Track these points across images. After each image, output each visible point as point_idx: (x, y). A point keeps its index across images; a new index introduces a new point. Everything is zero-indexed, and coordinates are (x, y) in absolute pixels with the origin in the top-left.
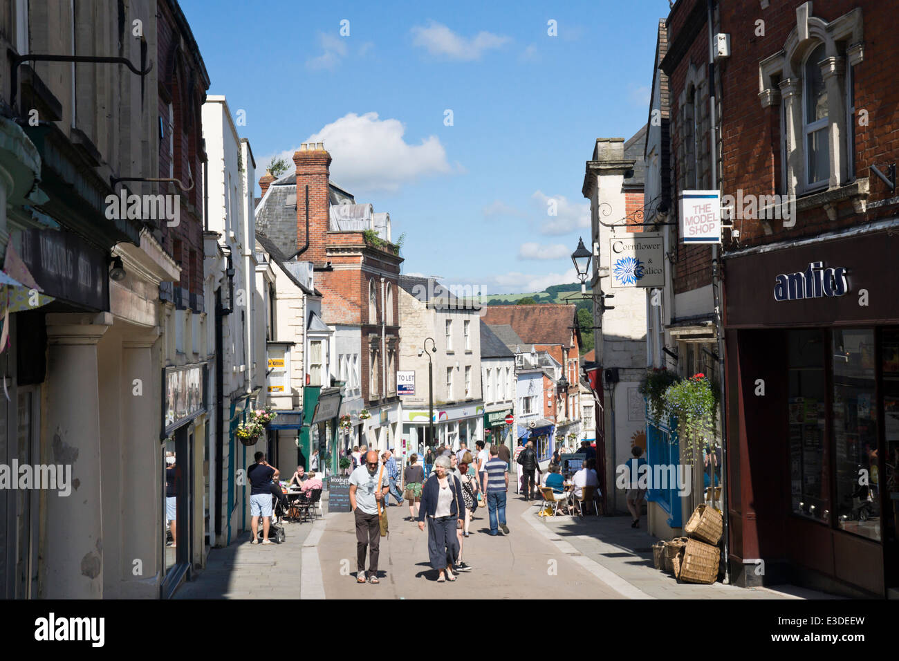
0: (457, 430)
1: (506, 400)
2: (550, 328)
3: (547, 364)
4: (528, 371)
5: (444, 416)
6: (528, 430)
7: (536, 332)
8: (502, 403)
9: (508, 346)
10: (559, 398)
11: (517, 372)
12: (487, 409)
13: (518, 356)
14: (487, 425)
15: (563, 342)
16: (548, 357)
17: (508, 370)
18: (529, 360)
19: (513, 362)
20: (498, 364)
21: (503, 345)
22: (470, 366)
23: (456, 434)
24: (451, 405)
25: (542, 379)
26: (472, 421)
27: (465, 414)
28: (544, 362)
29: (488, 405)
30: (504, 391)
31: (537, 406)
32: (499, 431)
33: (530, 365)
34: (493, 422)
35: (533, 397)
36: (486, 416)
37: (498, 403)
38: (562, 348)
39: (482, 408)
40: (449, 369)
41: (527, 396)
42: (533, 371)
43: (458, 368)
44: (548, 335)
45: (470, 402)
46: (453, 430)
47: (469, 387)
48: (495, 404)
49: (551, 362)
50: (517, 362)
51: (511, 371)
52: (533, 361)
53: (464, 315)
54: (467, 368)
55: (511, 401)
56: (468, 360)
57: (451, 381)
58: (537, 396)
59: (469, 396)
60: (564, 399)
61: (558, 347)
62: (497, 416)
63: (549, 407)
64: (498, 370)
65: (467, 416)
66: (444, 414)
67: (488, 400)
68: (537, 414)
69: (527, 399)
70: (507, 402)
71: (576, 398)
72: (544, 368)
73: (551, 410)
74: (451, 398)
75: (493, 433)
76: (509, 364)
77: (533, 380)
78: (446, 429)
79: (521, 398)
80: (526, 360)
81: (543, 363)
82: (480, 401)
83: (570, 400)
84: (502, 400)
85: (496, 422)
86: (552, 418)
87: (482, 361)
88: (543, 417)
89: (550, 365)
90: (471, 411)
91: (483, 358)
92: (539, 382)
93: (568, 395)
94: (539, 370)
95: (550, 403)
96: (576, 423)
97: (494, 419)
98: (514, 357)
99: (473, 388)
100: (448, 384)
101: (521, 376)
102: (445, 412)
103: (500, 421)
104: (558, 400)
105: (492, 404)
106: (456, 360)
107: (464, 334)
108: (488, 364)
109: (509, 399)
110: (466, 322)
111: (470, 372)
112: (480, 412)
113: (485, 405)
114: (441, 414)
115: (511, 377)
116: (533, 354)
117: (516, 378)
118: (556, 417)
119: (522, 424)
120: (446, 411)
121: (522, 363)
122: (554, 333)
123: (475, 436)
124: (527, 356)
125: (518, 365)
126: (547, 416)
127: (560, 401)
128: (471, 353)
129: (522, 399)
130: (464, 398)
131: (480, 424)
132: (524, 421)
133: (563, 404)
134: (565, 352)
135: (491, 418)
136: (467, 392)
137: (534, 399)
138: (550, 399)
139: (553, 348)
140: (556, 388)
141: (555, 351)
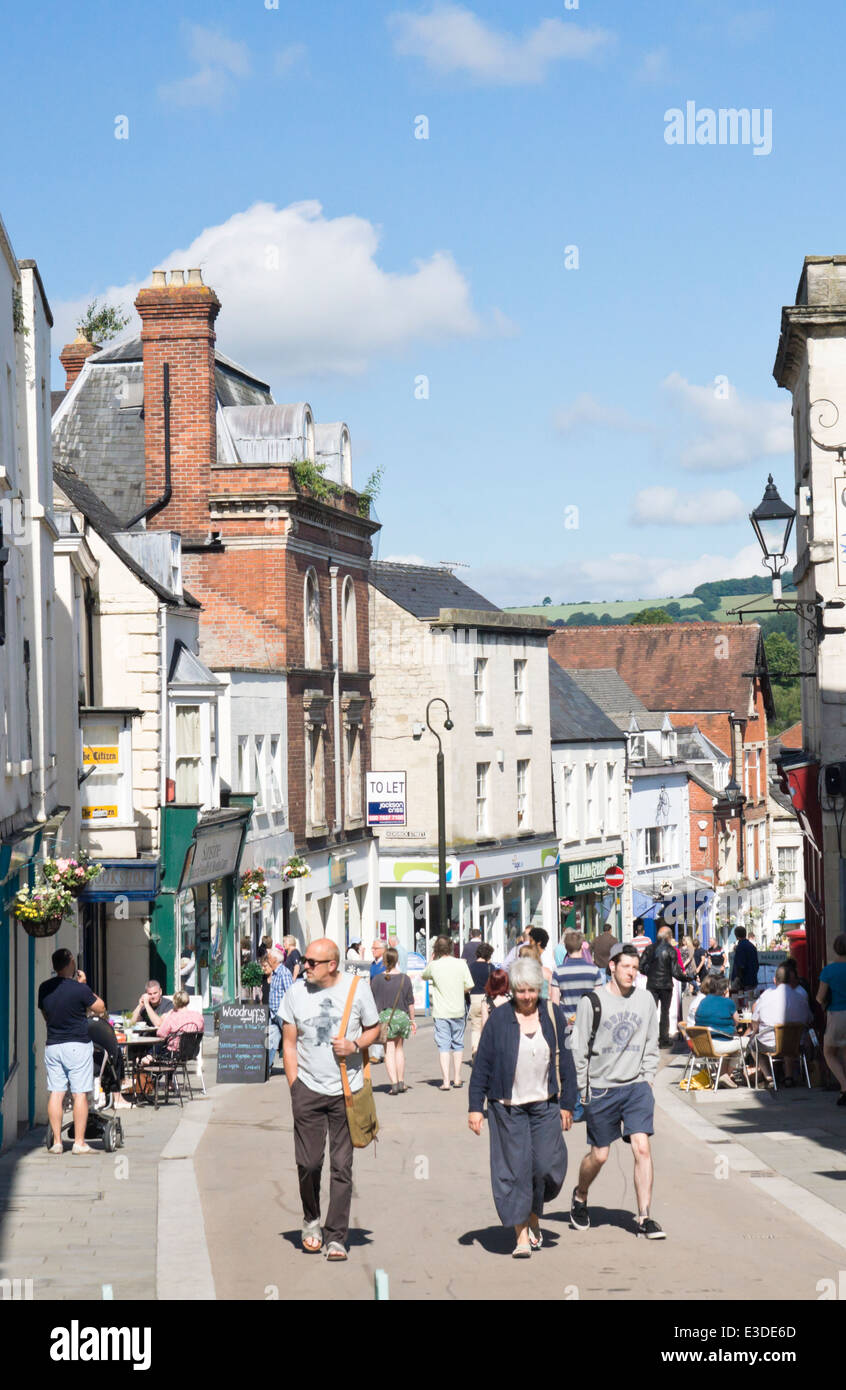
0: (498, 900)
1: (606, 834)
2: (704, 675)
3: (697, 754)
4: (656, 771)
5: (470, 873)
6: (656, 901)
7: (673, 686)
8: (597, 840)
9: (611, 715)
10: (724, 829)
11: (632, 772)
12: (566, 855)
13: (633, 738)
14: (566, 890)
15: (733, 706)
16: (699, 739)
17: (610, 768)
18: (657, 747)
19: (621, 752)
20: (589, 755)
21: (598, 713)
22: (528, 760)
23: (497, 910)
24: (487, 845)
25: (687, 787)
26: (533, 881)
27: (517, 866)
28: (690, 751)
29: (568, 846)
30: (602, 815)
31: (676, 848)
32: (593, 904)
33: (658, 757)
34: (578, 884)
35: (666, 827)
36: (562, 871)
37: (589, 841)
38: (730, 718)
39: (555, 854)
40: (482, 768)
41: (654, 825)
42: (666, 770)
43: (501, 765)
44: (699, 691)
45: (527, 839)
46: (491, 902)
47: (526, 806)
48: (583, 843)
49: (705, 750)
50: (630, 751)
51: (619, 770)
52: (667, 748)
53: (514, 647)
54: (522, 764)
55: (617, 837)
56: (522, 747)
57: (486, 792)
58: (675, 826)
59: (526, 826)
60: (734, 833)
61: (722, 718)
62: (587, 871)
63: (703, 849)
64: (590, 769)
65: (520, 869)
66: (470, 867)
67: (566, 834)
68: (676, 866)
69: (653, 833)
70: (610, 839)
71: (762, 830)
72: (691, 765)
73: (706, 859)
74: (487, 831)
75: (578, 908)
76: (614, 755)
77: (668, 790)
78: (476, 898)
79: (640, 830)
80: (650, 747)
81: (688, 752)
82: (550, 837)
83: (749, 834)
84: (597, 835)
85: (586, 882)
86: (710, 873)
87: (553, 749)
88: (688, 873)
89: (703, 757)
90: (531, 859)
91: (557, 743)
92: (680, 797)
93: (743, 823)
94: (679, 769)
95: (704, 842)
96: (762, 884)
97: (581, 876)
98: (625, 740)
99: (533, 808)
100: (479, 801)
101: (639, 782)
102: (472, 862)
103: (594, 881)
104: (721, 835)
105: (576, 843)
106: (499, 749)
107: (513, 690)
108: (567, 756)
109: (615, 833)
110: (519, 664)
111: (528, 772)
112: (551, 861)
113: (561, 845)
114: (463, 867)
115: (618, 784)
116: (666, 734)
117: (629, 786)
118: (717, 872)
119: (644, 888)
120: (476, 860)
121: (641, 752)
122: (711, 687)
123: (540, 913)
124: (653, 738)
125: (632, 758)
126: (697, 869)
127: (727, 837)
128: (528, 731)
129: (644, 831)
130: (516, 831)
131: (550, 886)
132: (646, 881)
133: (733, 843)
134: (737, 727)
135: (574, 874)
136: (520, 818)
137: (669, 832)
138: (704, 833)
139: (709, 719)
140: (716, 808)
141: (714, 726)
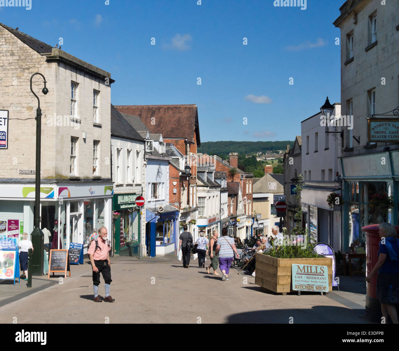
0: (81, 209)
1: (135, 183)
2: (175, 125)
3: (173, 154)
4: (157, 158)
5: (65, 193)
6: (156, 215)
7: (162, 128)
8: (131, 185)
9: (139, 132)
10: (183, 186)
11: (147, 156)
12: (117, 191)
13: (148, 142)
14: (116, 207)
15: (186, 136)
16: (173, 148)
17: (138, 153)
18: (157, 149)
19: (143, 146)
20: (129, 145)
21: (133, 130)
22: (99, 141)
23: (80, 215)
24: (75, 181)
25: (169, 166)
26: (100, 202)
27: (92, 193)
28: (169, 153)
29: (117, 186)
30: (133, 174)
31: (163, 192)
32: (128, 215)
33: (158, 153)
34: (122, 205)
35: (160, 183)
36: (115, 198)
37: (128, 185)
38: (185, 142)
39: (111, 189)
40: (74, 139)
41: (155, 182)
42: (161, 158)
43: (85, 140)
44: (172, 131)
45: (97, 180)
46: (77, 211)
47: (97, 163)
48: (125, 186)
49: (176, 152)
50: (146, 147)
51: (141, 155)
52: (161, 149)
53: (93, 82)
54: (96, 143)
55: (140, 185)
56: (97, 134)
57: (76, 153)
58: (163, 183)
59: (97, 174)
60: (186, 188)
61: (182, 141)
62: (126, 199)
63: (175, 194)
64: (129, 152)
65: (93, 195)
66: (65, 191)
67: (118, 179)
68: (163, 200)
69: (155, 185)
70: (137, 185)
71: (195, 188)
72: (170, 159)
73: (175, 197)
74: (76, 173)
75: (121, 216)
76: (139, 147)
77: (161, 166)
78: (68, 208)
79: (149, 183)
80: (155, 149)
82: (109, 181)
83: (191, 189)
84: (131, 183)
85: (125, 204)
86: (177, 204)
87: (111, 138)
88: (168, 204)
89: (175, 155)
90: (99, 190)
91: (113, 136)
92: (165, 169)
93: (189, 184)
94: (166, 158)
95: (175, 191)
96: (195, 210)
97: (123, 201)
98: (144, 142)
99: (101, 165)
100: (71, 157)
101: (150, 161)
102: (66, 188)
103: (129, 204)
104: (182, 188)
105: (121, 185)
106: (84, 131)
107: (93, 105)
108: (118, 143)
109: (139, 183)
110: (96, 92)
111: (99, 147)
112: (109, 192)
113: (114, 185)
114: (60, 190)
115: (140, 161)
116: (161, 143)
117: (145, 163)
118: (180, 204)
119: (151, 209)
120: (69, 187)
121: (151, 149)
122: (177, 129)
123: (103, 218)
124: (155, 145)
125: (147, 151)
126: (172, 202)
127: (184, 189)
128: (100, 126)
129: (151, 184)
130: (91, 175)
131: (108, 205)
132: (152, 206)
133: (185, 192)
134: (188, 145)
135: (120, 200)
136: (94, 170)
137: (161, 185)
138: (175, 187)
139: (177, 142)
140: (180, 176)
141: (179, 144)
